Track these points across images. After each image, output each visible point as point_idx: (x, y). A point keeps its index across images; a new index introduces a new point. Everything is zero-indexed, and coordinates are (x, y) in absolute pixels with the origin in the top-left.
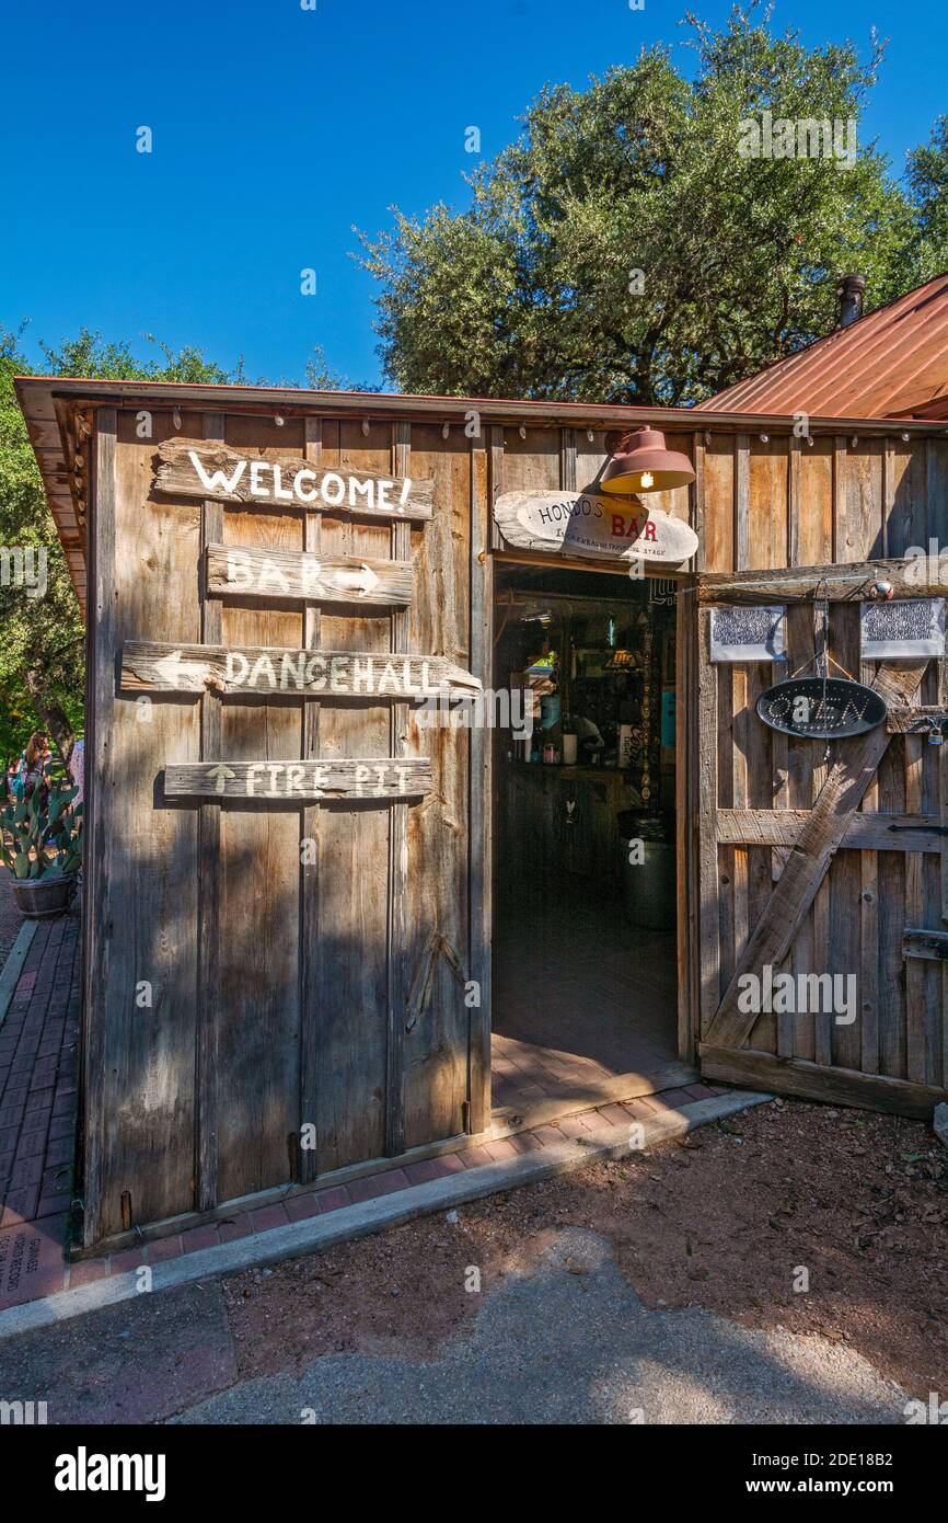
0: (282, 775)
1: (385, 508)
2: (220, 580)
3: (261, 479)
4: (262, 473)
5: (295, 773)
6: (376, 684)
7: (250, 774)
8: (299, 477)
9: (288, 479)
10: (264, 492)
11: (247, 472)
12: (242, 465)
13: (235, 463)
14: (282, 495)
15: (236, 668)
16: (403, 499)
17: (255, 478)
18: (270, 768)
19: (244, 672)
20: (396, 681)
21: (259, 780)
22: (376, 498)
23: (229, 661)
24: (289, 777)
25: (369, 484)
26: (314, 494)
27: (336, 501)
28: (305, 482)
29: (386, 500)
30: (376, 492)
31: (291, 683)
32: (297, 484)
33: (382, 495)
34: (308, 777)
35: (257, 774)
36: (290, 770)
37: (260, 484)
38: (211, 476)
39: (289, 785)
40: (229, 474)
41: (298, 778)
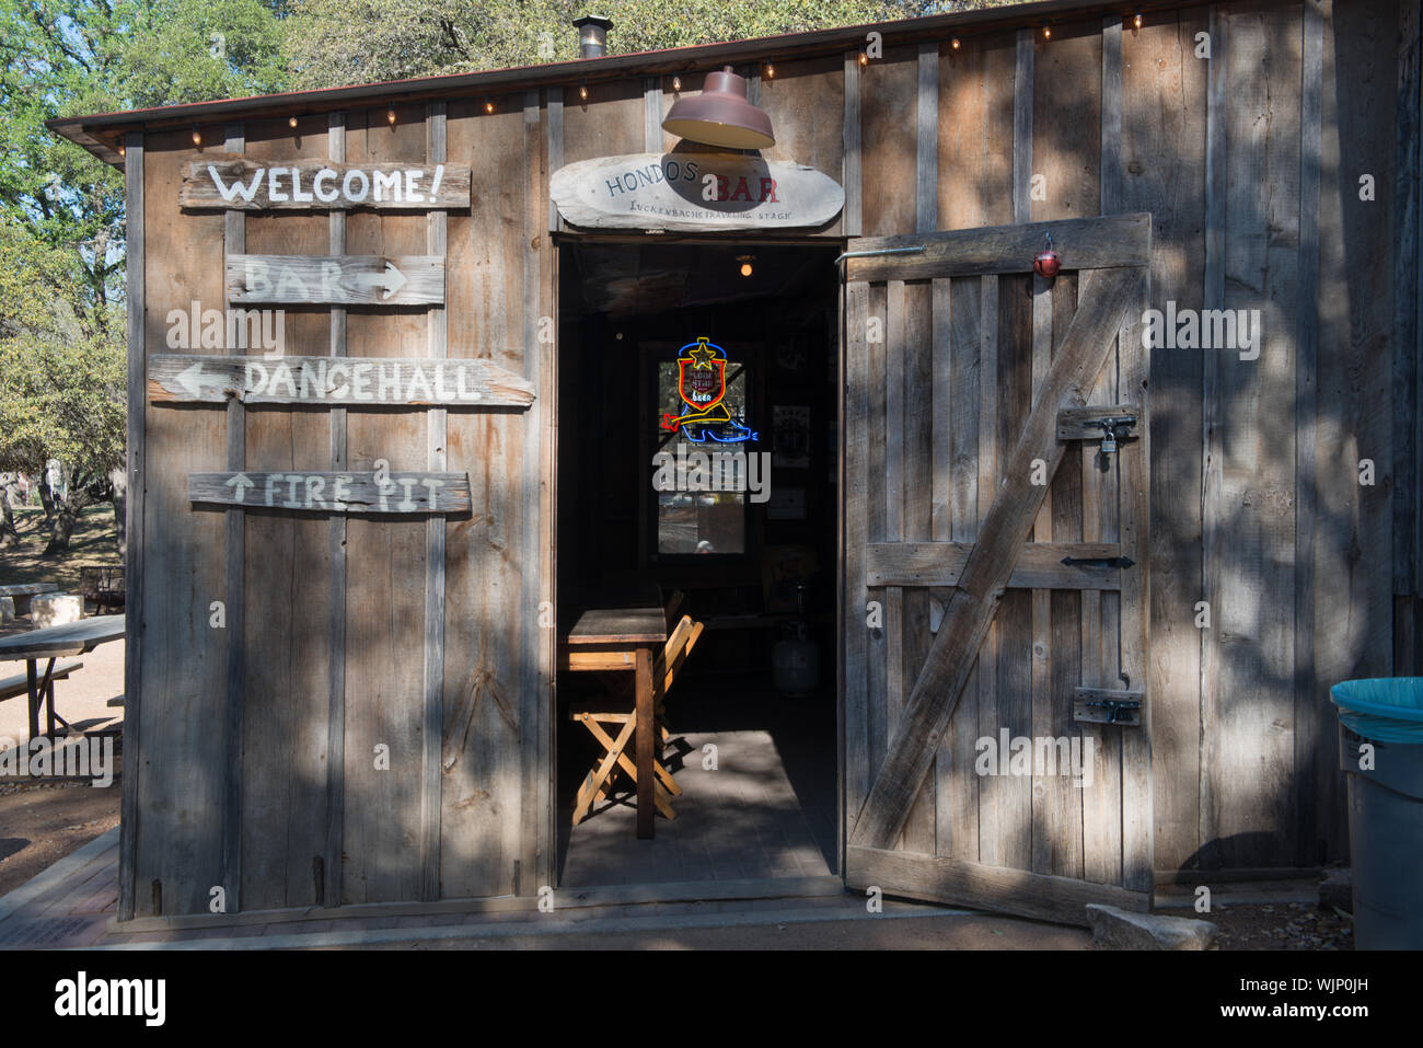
0: (301, 486)
1: (414, 199)
2: (239, 290)
3: (279, 185)
4: (280, 178)
5: (315, 484)
6: (403, 391)
7: (269, 484)
8: (318, 179)
9: (307, 183)
10: (283, 197)
11: (266, 179)
12: (260, 173)
13: (253, 172)
14: (301, 198)
15: (256, 377)
16: (435, 189)
17: (274, 185)
18: (289, 478)
19: (263, 381)
20: (425, 385)
21: (278, 490)
22: (404, 189)
23: (248, 372)
24: (309, 488)
25: (397, 175)
26: (335, 194)
27: (359, 199)
28: (326, 182)
29: (415, 191)
30: (404, 184)
31: (312, 393)
32: (317, 186)
33: (411, 186)
34: (329, 489)
35: (276, 484)
36: (309, 481)
37: (279, 190)
38: (229, 188)
39: (309, 496)
40: (248, 184)
41: (318, 489)
